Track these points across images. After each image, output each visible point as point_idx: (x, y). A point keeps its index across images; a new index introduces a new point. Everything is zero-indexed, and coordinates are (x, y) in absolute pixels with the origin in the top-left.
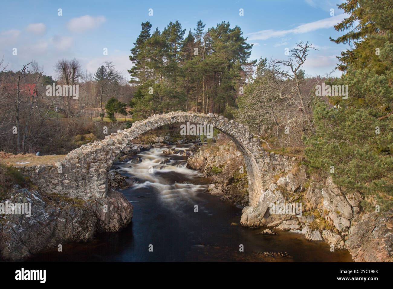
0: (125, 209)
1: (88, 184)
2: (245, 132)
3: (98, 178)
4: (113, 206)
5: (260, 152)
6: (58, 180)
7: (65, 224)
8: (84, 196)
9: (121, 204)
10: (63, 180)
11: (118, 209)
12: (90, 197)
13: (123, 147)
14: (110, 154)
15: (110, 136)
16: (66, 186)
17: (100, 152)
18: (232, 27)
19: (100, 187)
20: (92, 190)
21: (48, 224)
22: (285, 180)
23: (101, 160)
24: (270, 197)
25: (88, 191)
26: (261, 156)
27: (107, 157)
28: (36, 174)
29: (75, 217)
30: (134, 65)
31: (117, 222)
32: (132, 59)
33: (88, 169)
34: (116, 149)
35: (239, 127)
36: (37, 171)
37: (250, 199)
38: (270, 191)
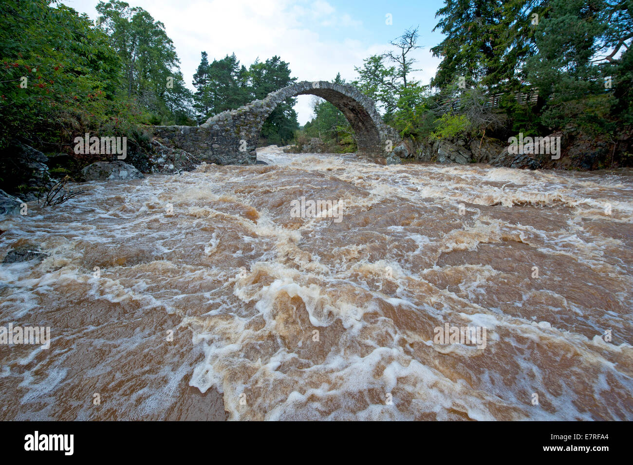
6: (207, 143)
10: (212, 144)
13: (272, 110)
14: (259, 118)
16: (217, 151)
17: (249, 115)
18: (282, 60)
19: (251, 153)
20: (244, 156)
22: (401, 148)
23: (251, 123)
26: (382, 129)
27: (257, 121)
28: (181, 136)
33: (238, 134)
34: (264, 112)
36: (182, 133)
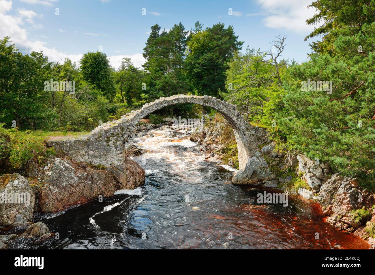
0: (138, 173)
1: (109, 154)
2: (234, 110)
3: (116, 149)
4: (129, 171)
5: (247, 126)
6: (85, 151)
7: (91, 186)
8: (106, 163)
9: (136, 169)
10: (89, 151)
11: (133, 173)
12: (111, 165)
14: (125, 130)
15: (125, 115)
16: (91, 156)
17: (117, 128)
19: (118, 156)
20: (112, 159)
21: (78, 186)
22: (268, 148)
23: (118, 134)
24: (255, 162)
25: (109, 159)
26: (247, 129)
27: (123, 132)
28: (67, 147)
29: (99, 180)
30: (147, 61)
31: (132, 184)
32: (145, 56)
33: (109, 143)
34: (129, 125)
35: (229, 106)
36: (68, 144)
37: (239, 164)
38: (255, 157)
